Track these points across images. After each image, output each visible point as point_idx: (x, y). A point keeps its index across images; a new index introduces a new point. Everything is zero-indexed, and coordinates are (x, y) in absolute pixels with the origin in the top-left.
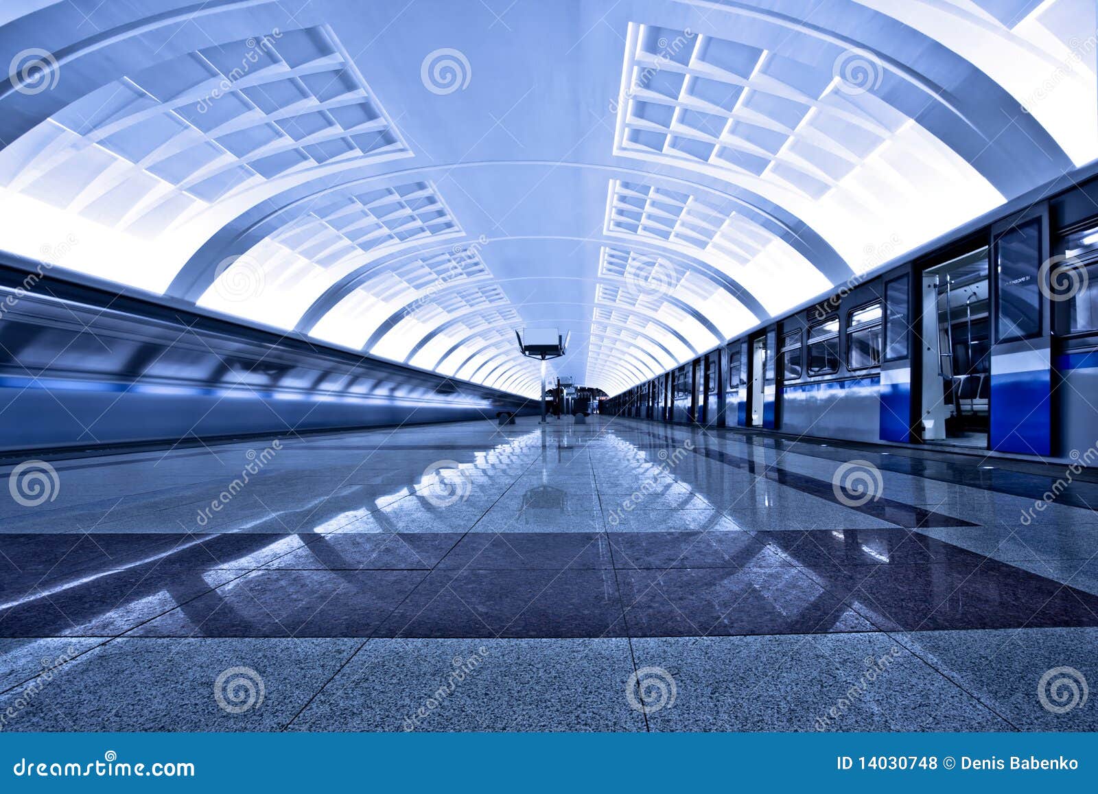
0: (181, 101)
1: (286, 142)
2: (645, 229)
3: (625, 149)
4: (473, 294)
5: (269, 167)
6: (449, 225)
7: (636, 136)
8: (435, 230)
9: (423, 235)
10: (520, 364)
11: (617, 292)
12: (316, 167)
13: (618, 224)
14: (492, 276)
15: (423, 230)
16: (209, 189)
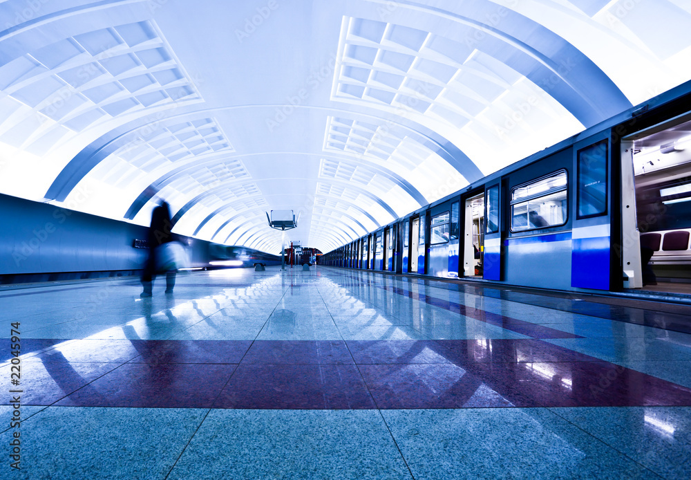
0: (61, 68)
1: (125, 94)
2: (349, 147)
3: (337, 97)
4: (238, 189)
5: (114, 110)
6: (225, 145)
7: (345, 88)
8: (216, 148)
9: (208, 151)
10: (267, 233)
11: (330, 187)
12: (144, 109)
13: (332, 144)
14: (251, 178)
15: (209, 148)
16: (78, 123)
